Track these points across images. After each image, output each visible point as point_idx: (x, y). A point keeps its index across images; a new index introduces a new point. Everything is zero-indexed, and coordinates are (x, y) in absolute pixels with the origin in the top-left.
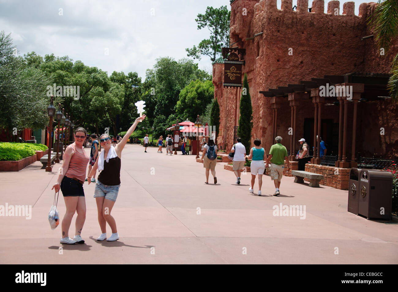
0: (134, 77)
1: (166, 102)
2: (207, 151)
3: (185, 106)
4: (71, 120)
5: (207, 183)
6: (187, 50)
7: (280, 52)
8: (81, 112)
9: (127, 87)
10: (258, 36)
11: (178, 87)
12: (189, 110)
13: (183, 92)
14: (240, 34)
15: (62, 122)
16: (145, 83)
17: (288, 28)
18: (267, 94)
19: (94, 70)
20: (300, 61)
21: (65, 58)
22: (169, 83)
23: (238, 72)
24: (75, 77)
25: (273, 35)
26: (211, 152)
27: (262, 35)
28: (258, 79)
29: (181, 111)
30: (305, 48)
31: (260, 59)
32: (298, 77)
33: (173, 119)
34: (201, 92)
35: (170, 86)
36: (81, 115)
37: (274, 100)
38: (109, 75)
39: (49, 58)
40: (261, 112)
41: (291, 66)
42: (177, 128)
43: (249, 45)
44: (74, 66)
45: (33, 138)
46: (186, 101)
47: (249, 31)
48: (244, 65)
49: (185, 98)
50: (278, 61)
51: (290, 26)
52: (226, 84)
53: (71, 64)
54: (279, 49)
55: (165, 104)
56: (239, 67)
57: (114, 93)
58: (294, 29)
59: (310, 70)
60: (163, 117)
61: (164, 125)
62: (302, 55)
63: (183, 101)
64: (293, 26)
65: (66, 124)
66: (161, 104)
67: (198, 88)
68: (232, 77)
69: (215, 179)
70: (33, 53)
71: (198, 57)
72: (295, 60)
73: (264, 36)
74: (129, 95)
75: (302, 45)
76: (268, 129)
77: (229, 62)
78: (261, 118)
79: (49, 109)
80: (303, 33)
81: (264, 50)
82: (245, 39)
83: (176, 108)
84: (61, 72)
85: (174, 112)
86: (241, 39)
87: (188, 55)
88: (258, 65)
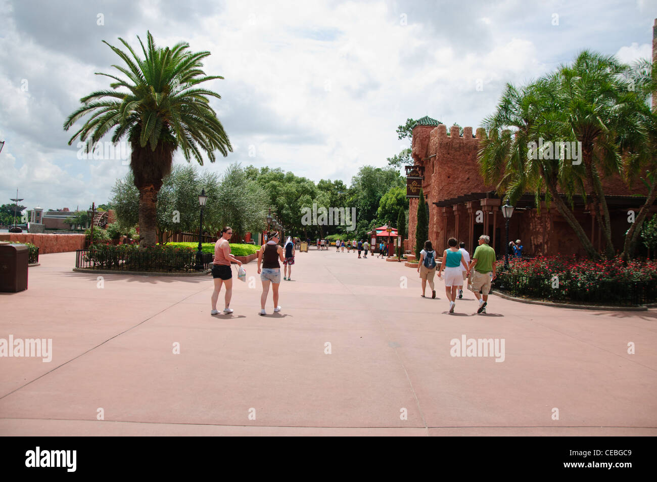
0: (339, 185)
1: (369, 208)
2: (425, 258)
3: (385, 212)
4: (283, 225)
5: (424, 296)
6: (389, 159)
7: (450, 170)
8: (291, 218)
9: (333, 194)
10: (432, 157)
11: (380, 193)
12: (390, 216)
13: (383, 199)
14: (419, 154)
15: (276, 227)
16: (350, 190)
17: (456, 151)
18: (439, 204)
19: (303, 180)
20: (467, 177)
21: (278, 170)
22: (372, 190)
23: (419, 185)
24: (286, 187)
25: (444, 157)
26: (429, 259)
27: (435, 156)
28: (433, 193)
29: (382, 216)
30: (471, 167)
31: (434, 176)
32: (465, 190)
33: (376, 223)
34: (401, 198)
35: (372, 193)
36: (291, 221)
37: (444, 210)
38: (316, 184)
39: (265, 170)
40: (435, 219)
41: (460, 182)
42: (374, 233)
43: (427, 163)
44: (285, 177)
45: (252, 241)
46: (387, 208)
47: (427, 152)
48: (424, 179)
49: (385, 205)
50: (449, 177)
51: (458, 149)
52: (408, 196)
53: (283, 175)
54: (449, 168)
55: (368, 210)
56: (419, 182)
57: (321, 200)
58: (461, 152)
59: (475, 185)
60: (366, 222)
61: (367, 230)
62: (469, 173)
63: (384, 207)
64: (460, 149)
65: (279, 228)
66: (364, 210)
67: (398, 195)
68: (413, 190)
69: (434, 293)
70: (251, 166)
71: (398, 166)
72: (463, 176)
73: (437, 158)
74: (335, 201)
75: (468, 164)
76: (441, 233)
77: (411, 178)
78: (435, 224)
79: (268, 219)
80: (469, 155)
81: (437, 168)
82: (423, 159)
83: (378, 214)
84: (274, 182)
85: (376, 217)
86: (420, 159)
87: (389, 164)
88: (433, 181)
